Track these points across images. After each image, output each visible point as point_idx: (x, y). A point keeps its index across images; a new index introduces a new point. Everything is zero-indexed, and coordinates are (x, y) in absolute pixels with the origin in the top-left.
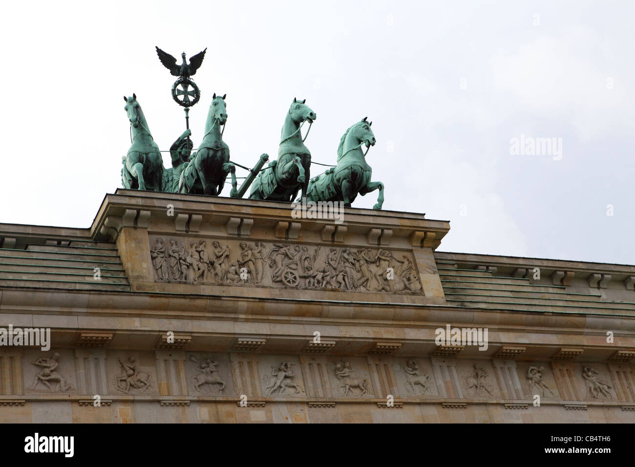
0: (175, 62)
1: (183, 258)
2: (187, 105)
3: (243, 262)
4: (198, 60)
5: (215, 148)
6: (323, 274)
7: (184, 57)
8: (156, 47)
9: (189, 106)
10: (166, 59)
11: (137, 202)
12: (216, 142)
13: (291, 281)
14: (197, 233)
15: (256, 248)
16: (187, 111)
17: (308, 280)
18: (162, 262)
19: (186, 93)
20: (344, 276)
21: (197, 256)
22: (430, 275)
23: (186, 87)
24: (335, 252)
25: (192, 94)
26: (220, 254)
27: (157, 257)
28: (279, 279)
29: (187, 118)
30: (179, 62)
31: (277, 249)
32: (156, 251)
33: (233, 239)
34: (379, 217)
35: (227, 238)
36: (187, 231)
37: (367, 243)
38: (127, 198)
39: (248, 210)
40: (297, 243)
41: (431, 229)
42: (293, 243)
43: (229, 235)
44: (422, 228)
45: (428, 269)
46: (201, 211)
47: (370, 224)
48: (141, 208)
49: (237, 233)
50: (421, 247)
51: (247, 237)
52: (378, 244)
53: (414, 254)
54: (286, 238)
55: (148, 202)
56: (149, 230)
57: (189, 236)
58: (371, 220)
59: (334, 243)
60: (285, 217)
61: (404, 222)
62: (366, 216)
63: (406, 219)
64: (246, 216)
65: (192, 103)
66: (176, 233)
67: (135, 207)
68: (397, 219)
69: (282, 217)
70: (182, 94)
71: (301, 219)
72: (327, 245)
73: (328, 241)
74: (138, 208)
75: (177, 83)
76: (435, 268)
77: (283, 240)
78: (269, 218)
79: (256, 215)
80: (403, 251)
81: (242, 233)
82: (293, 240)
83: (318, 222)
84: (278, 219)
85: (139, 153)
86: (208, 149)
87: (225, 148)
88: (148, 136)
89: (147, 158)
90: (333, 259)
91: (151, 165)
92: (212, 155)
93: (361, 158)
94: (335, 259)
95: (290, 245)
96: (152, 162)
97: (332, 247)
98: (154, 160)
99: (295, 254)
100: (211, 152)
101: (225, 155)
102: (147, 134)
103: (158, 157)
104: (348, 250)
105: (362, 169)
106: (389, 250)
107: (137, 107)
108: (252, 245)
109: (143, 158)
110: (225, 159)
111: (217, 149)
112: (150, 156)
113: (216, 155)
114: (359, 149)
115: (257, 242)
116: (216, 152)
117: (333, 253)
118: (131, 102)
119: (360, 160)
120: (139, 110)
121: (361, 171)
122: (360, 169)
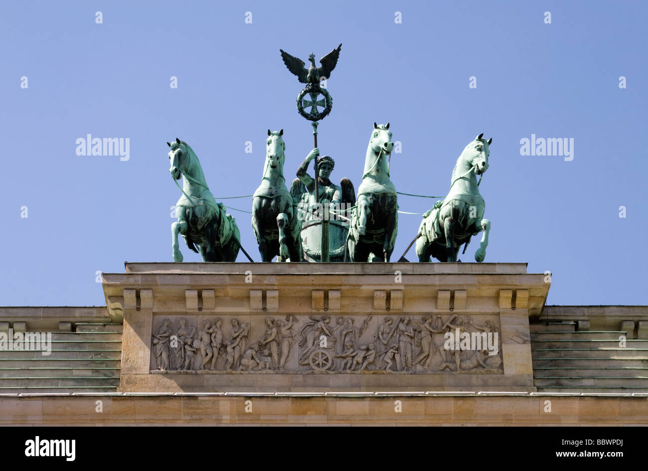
0: (302, 66)
1: (189, 343)
2: (315, 118)
3: (264, 343)
4: (330, 62)
5: (269, 197)
6: (366, 352)
7: (312, 59)
8: (281, 51)
9: (318, 120)
10: (293, 64)
11: (135, 281)
12: (270, 188)
13: (321, 364)
14: (213, 311)
15: (286, 322)
16: (315, 126)
17: (345, 361)
18: (162, 349)
19: (314, 104)
20: (395, 353)
21: (206, 338)
22: (519, 345)
23: (314, 97)
24: (390, 322)
25: (322, 103)
26: (236, 335)
27: (158, 343)
28: (306, 362)
29: (315, 135)
30: (309, 67)
31: (312, 324)
32: (158, 336)
33: (258, 314)
34: (449, 276)
35: (251, 314)
36: (200, 309)
37: (436, 308)
38: (125, 277)
39: (271, 280)
40: (341, 313)
41: (522, 286)
42: (336, 314)
43: (252, 311)
44: (509, 285)
45: (517, 338)
46: (213, 285)
47: (434, 286)
48: (141, 287)
49: (261, 307)
50: (512, 308)
51: (275, 311)
52: (452, 308)
53: (501, 318)
54: (326, 309)
55: (150, 279)
56: (154, 311)
57: (204, 314)
58: (436, 280)
59: (389, 312)
60: (319, 285)
61: (483, 280)
62: (431, 276)
63: (487, 276)
64: (269, 287)
65: (322, 116)
66: (186, 312)
67: (134, 287)
68: (474, 276)
69: (316, 285)
70: (309, 106)
71: (340, 285)
72: (382, 314)
73: (381, 309)
74: (138, 287)
75: (306, 92)
76: (527, 336)
77: (322, 311)
78: (298, 287)
79: (282, 285)
80: (487, 314)
81: (268, 306)
82: (335, 311)
83: (364, 287)
84: (311, 288)
85: (185, 208)
86: (261, 197)
87: (281, 196)
88: (198, 185)
89: (194, 213)
90: (384, 332)
91: (199, 221)
92: (265, 205)
93: (468, 189)
94: (388, 331)
95: (331, 317)
96: (199, 217)
97: (388, 316)
98: (201, 214)
99: (335, 329)
100: (264, 201)
101: (280, 203)
102: (197, 183)
103: (206, 210)
104: (407, 319)
105: (466, 203)
106: (468, 315)
107: (180, 154)
108: (281, 320)
109: (189, 213)
110: (281, 209)
111: (271, 197)
112: (197, 210)
113: (270, 205)
114: (468, 177)
115: (288, 315)
116: (269, 200)
117: (387, 324)
118: (174, 149)
119: (467, 191)
120: (182, 158)
121: (465, 206)
122: (464, 204)
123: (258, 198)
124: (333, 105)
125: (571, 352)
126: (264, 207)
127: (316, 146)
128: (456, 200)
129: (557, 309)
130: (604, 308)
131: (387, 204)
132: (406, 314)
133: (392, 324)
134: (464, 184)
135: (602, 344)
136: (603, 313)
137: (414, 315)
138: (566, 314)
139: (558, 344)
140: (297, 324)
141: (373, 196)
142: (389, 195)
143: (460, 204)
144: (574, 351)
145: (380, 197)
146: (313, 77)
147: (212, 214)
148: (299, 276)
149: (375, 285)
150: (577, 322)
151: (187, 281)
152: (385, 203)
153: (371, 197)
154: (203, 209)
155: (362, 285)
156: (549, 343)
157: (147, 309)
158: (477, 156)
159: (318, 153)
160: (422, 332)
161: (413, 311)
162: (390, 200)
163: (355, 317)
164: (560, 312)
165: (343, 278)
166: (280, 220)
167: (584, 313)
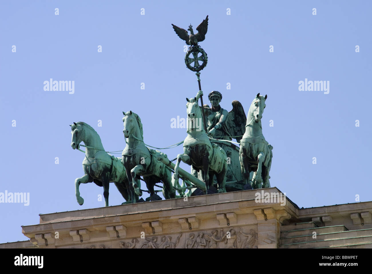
0: (186, 34)
2: (198, 69)
4: (203, 28)
5: (129, 155)
7: (191, 29)
9: (199, 71)
10: (181, 33)
11: (41, 229)
12: (129, 150)
14: (89, 241)
15: (132, 244)
16: (198, 75)
19: (196, 60)
22: (268, 245)
23: (195, 55)
25: (201, 59)
29: (199, 81)
31: (146, 243)
33: (116, 240)
34: (221, 205)
35: (111, 240)
36: (82, 241)
37: (219, 225)
38: (35, 227)
39: (117, 219)
40: (164, 234)
41: (267, 206)
42: (161, 235)
43: (111, 239)
44: (258, 206)
45: (267, 240)
46: (85, 227)
47: (214, 212)
48: (44, 233)
49: (116, 236)
50: (265, 220)
51: (124, 237)
52: (228, 224)
53: (258, 228)
54: (154, 232)
55: (48, 227)
56: (56, 245)
57: (85, 243)
58: (214, 208)
59: (192, 230)
60: (146, 219)
61: (242, 205)
62: (211, 206)
63: (245, 202)
64: (117, 224)
65: (202, 67)
66: (74, 244)
67: (40, 233)
68: (237, 203)
69: (144, 220)
70: (193, 62)
71: (158, 218)
72: (188, 232)
73: (186, 229)
74: (43, 233)
75: (189, 53)
76: (273, 238)
77: (152, 234)
78: (134, 222)
79: (124, 222)
80: (251, 225)
81: (120, 235)
82: (159, 233)
83: (172, 218)
84: (141, 222)
85: (86, 166)
86: (125, 156)
87: (136, 154)
88: (92, 150)
89: (91, 169)
90: (189, 244)
91: (95, 173)
92: (127, 161)
93: (252, 133)
94: (191, 243)
95: (158, 237)
96: (94, 171)
97: (192, 233)
98: (95, 169)
99: (160, 245)
100: (127, 158)
101: (136, 159)
102: (91, 149)
103: (98, 166)
104: (201, 234)
105: (250, 144)
106: (239, 227)
107: (76, 133)
108: (129, 243)
109: (88, 169)
110: (137, 163)
111: (130, 155)
112: (92, 166)
113: (130, 160)
114: (252, 125)
115: (133, 239)
116: (129, 158)
117: (191, 238)
118: (73, 129)
119: (251, 135)
120: (78, 135)
121: (249, 146)
122: (248, 144)
123: (123, 156)
124: (208, 59)
125: (305, 244)
126: (127, 162)
127: (200, 89)
128: (243, 142)
129: (308, 210)
130: (338, 206)
131: (199, 151)
132: (202, 230)
133: (193, 238)
134: (250, 129)
135: (326, 236)
136: (337, 210)
137: (207, 230)
138: (313, 213)
139: (299, 239)
140: (138, 244)
141: (190, 148)
142: (200, 145)
143: (246, 145)
144: (306, 244)
145: (194, 148)
146: (192, 42)
147: (103, 168)
148: (133, 215)
149: (178, 215)
150: (321, 218)
151: (70, 225)
152: (198, 151)
153: (189, 148)
154: (96, 166)
155: (170, 217)
156: (293, 239)
157: (52, 244)
158: (255, 110)
159: (201, 94)
160: (211, 242)
161: (205, 228)
162: (201, 148)
163: (172, 236)
164: (310, 212)
165: (159, 213)
166: (132, 172)
167: (325, 212)
